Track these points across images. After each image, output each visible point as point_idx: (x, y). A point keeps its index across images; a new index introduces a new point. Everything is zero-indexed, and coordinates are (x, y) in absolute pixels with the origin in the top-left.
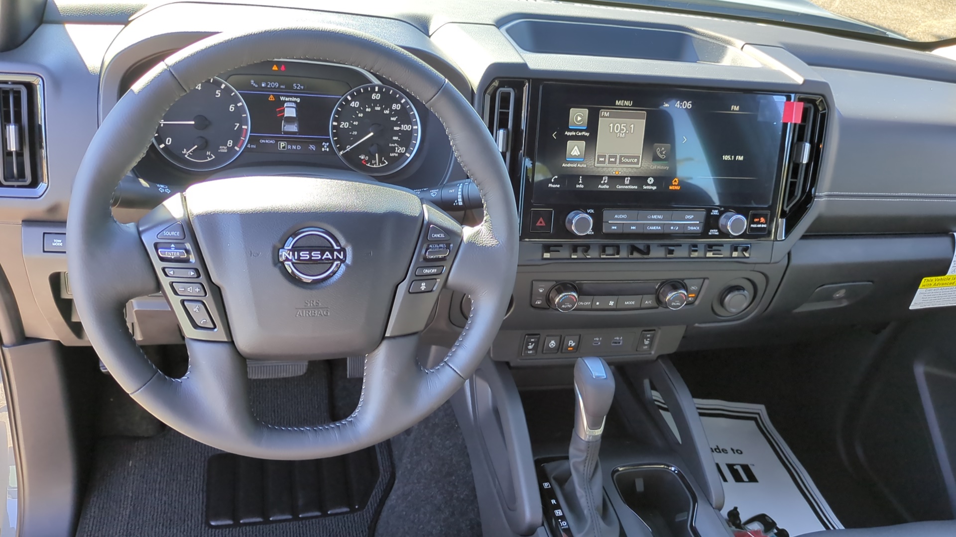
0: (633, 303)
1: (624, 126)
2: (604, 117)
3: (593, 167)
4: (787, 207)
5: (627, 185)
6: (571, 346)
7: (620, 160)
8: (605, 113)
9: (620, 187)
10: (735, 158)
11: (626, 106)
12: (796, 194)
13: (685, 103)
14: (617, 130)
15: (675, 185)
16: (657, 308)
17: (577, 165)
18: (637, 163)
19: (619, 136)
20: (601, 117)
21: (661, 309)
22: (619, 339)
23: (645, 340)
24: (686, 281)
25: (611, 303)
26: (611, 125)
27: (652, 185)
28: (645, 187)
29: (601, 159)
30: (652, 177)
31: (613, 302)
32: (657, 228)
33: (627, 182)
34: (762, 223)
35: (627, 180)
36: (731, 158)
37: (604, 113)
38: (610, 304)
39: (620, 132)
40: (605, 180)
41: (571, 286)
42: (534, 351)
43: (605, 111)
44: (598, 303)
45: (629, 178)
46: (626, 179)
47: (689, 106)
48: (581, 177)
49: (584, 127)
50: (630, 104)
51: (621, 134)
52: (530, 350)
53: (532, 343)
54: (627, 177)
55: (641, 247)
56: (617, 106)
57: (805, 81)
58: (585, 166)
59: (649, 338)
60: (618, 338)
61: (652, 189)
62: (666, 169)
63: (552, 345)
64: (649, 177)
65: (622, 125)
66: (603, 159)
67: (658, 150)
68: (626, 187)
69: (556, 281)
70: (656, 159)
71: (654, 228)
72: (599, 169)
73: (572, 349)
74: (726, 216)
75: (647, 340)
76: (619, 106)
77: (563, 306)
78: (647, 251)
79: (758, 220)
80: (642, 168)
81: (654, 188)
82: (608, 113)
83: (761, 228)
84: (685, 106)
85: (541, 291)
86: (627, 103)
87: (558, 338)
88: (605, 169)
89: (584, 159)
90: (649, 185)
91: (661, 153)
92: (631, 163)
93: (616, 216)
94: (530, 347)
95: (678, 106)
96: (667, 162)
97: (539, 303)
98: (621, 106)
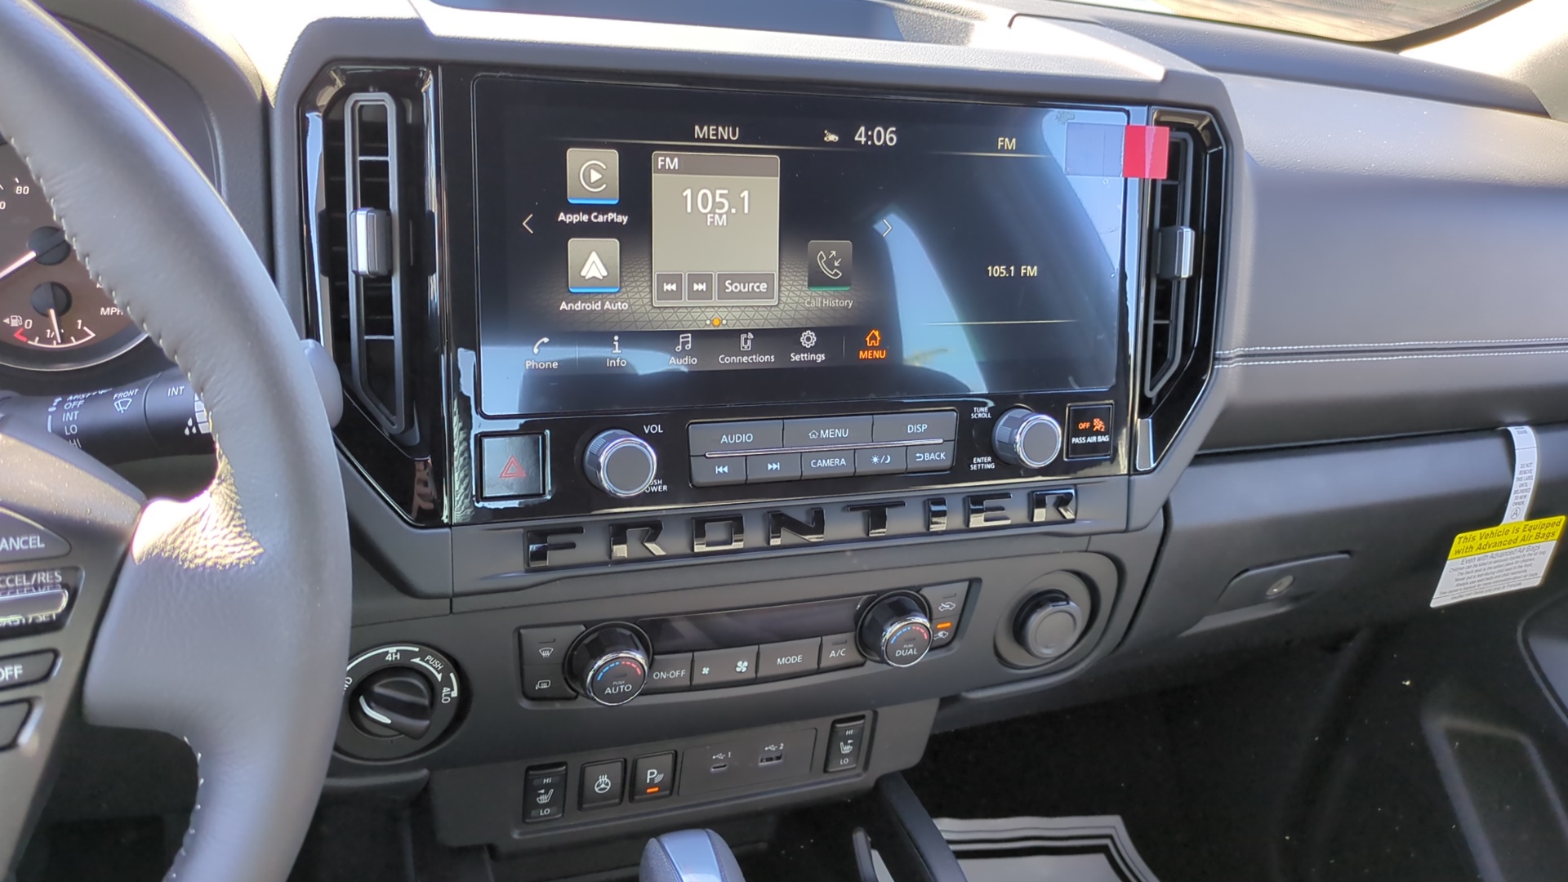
0: (799, 659)
1: (721, 196)
2: (664, 170)
3: (649, 308)
4: (1151, 389)
5: (748, 354)
6: (652, 784)
7: (722, 287)
8: (668, 159)
9: (729, 360)
10: (1018, 271)
11: (722, 140)
12: (1169, 356)
13: (879, 132)
14: (705, 207)
15: (873, 348)
16: (862, 665)
17: (603, 305)
18: (768, 294)
19: (712, 223)
20: (658, 171)
21: (871, 668)
22: (777, 750)
23: (842, 744)
24: (925, 592)
25: (742, 666)
26: (688, 192)
27: (813, 350)
28: (796, 358)
29: (669, 287)
30: (812, 329)
31: (746, 664)
32: (837, 461)
33: (746, 346)
34: (1098, 433)
35: (746, 340)
36: (1009, 271)
37: (665, 161)
38: (738, 670)
39: (712, 211)
40: (684, 343)
41: (628, 633)
42: (555, 809)
43: (665, 156)
44: (706, 671)
45: (751, 336)
46: (743, 336)
47: (891, 139)
48: (616, 338)
49: (614, 199)
50: (734, 135)
51: (717, 216)
52: (544, 806)
53: (547, 787)
54: (746, 331)
55: (801, 517)
56: (699, 140)
57: (1168, 75)
58: (625, 307)
59: (850, 737)
60: (772, 748)
61: (814, 361)
62: (846, 308)
63: (603, 786)
64: (806, 329)
65: (718, 192)
66: (674, 287)
67: (821, 258)
68: (745, 359)
69: (587, 624)
70: (817, 280)
71: (829, 463)
72: (666, 314)
73: (656, 789)
74: (1009, 417)
75: (846, 744)
76: (704, 140)
77: (608, 690)
78: (817, 522)
79: (1088, 425)
80: (781, 306)
81: (820, 358)
82: (676, 160)
83: (1097, 444)
84: (879, 139)
85: (546, 654)
86: (724, 132)
87: (618, 766)
88: (681, 314)
89: (621, 288)
90: (805, 350)
91: (831, 266)
92: (752, 295)
93: (724, 439)
94: (543, 799)
95: (863, 139)
96: (848, 288)
97: (544, 686)
98: (709, 140)
